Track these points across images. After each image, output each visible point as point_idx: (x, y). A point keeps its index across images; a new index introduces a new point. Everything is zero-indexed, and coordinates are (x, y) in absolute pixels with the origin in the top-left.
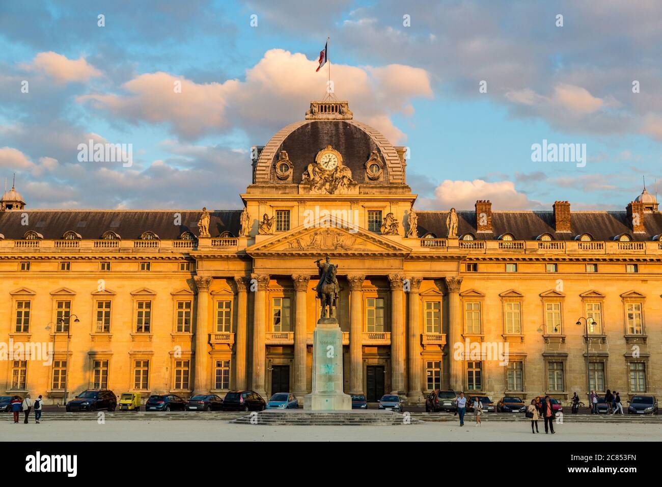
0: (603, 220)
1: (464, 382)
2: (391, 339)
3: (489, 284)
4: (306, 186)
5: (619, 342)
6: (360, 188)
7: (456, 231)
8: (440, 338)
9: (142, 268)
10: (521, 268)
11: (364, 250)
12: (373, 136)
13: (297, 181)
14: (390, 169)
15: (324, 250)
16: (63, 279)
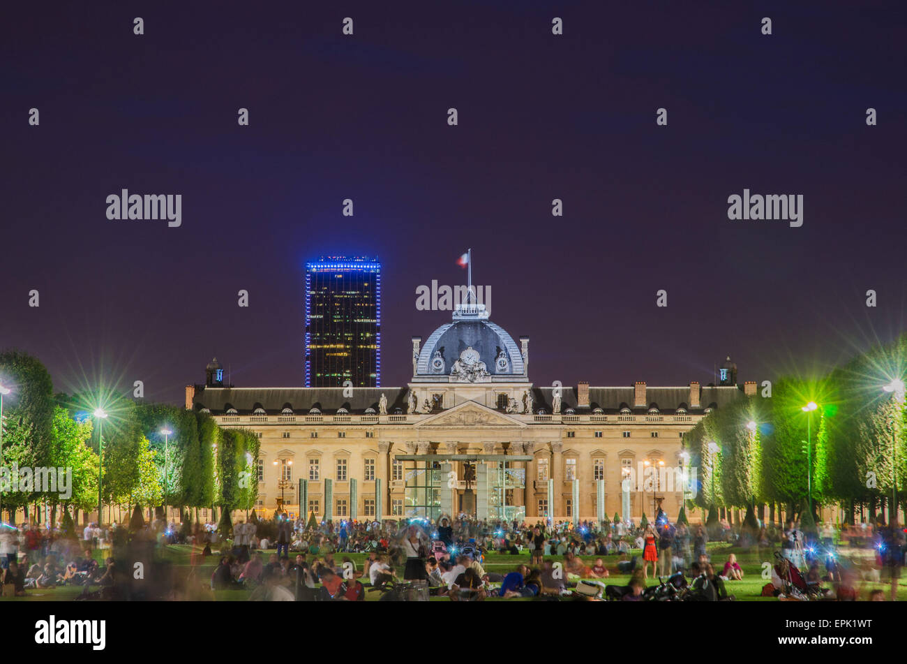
3: (583, 446)
4: (454, 377)
6: (492, 378)
7: (559, 408)
9: (340, 435)
10: (605, 435)
11: (494, 425)
12: (501, 337)
13: (448, 373)
14: (513, 364)
15: (467, 425)
16: (286, 443)
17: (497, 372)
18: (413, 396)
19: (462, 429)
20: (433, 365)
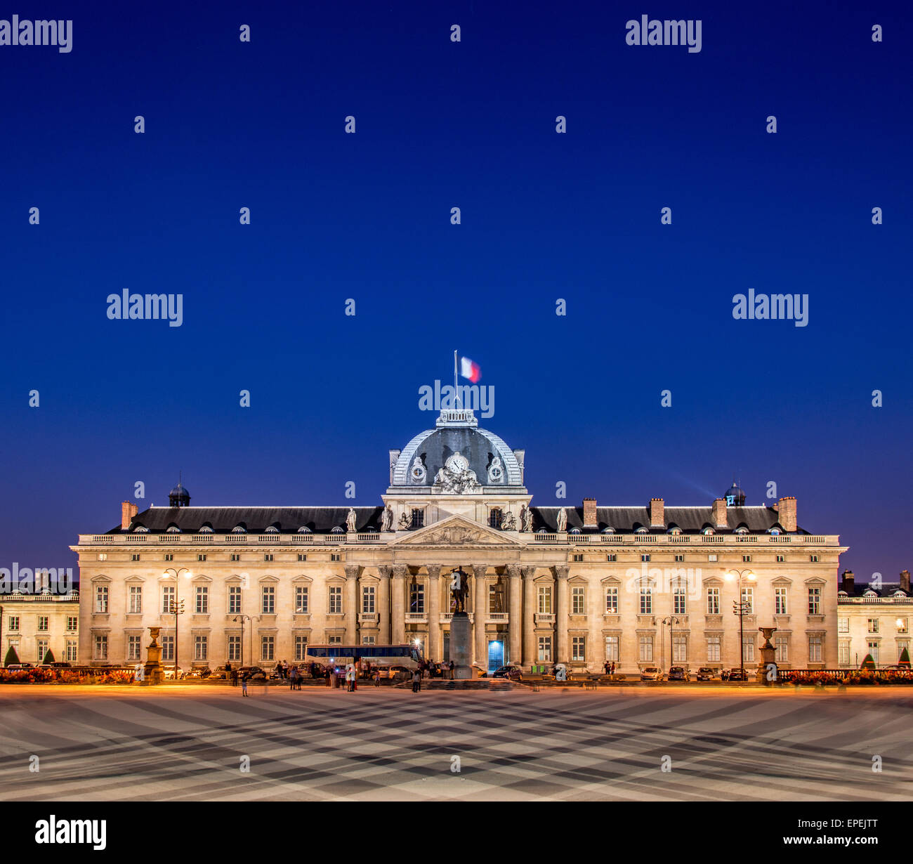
0: (693, 514)
1: (569, 654)
2: (509, 618)
3: (592, 572)
4: (438, 487)
5: (699, 621)
6: (484, 489)
7: (565, 527)
8: (549, 617)
9: (300, 558)
10: (619, 558)
11: (487, 544)
12: (494, 443)
13: (430, 483)
14: (509, 473)
15: (454, 544)
16: (234, 568)
17: (489, 482)
18: (388, 510)
19: (448, 548)
20: (413, 474)
